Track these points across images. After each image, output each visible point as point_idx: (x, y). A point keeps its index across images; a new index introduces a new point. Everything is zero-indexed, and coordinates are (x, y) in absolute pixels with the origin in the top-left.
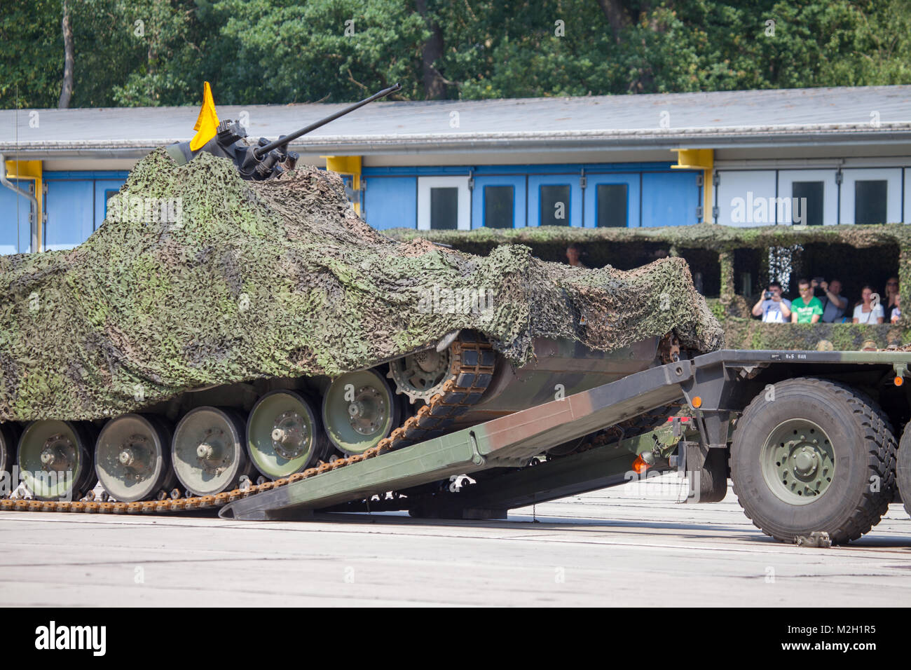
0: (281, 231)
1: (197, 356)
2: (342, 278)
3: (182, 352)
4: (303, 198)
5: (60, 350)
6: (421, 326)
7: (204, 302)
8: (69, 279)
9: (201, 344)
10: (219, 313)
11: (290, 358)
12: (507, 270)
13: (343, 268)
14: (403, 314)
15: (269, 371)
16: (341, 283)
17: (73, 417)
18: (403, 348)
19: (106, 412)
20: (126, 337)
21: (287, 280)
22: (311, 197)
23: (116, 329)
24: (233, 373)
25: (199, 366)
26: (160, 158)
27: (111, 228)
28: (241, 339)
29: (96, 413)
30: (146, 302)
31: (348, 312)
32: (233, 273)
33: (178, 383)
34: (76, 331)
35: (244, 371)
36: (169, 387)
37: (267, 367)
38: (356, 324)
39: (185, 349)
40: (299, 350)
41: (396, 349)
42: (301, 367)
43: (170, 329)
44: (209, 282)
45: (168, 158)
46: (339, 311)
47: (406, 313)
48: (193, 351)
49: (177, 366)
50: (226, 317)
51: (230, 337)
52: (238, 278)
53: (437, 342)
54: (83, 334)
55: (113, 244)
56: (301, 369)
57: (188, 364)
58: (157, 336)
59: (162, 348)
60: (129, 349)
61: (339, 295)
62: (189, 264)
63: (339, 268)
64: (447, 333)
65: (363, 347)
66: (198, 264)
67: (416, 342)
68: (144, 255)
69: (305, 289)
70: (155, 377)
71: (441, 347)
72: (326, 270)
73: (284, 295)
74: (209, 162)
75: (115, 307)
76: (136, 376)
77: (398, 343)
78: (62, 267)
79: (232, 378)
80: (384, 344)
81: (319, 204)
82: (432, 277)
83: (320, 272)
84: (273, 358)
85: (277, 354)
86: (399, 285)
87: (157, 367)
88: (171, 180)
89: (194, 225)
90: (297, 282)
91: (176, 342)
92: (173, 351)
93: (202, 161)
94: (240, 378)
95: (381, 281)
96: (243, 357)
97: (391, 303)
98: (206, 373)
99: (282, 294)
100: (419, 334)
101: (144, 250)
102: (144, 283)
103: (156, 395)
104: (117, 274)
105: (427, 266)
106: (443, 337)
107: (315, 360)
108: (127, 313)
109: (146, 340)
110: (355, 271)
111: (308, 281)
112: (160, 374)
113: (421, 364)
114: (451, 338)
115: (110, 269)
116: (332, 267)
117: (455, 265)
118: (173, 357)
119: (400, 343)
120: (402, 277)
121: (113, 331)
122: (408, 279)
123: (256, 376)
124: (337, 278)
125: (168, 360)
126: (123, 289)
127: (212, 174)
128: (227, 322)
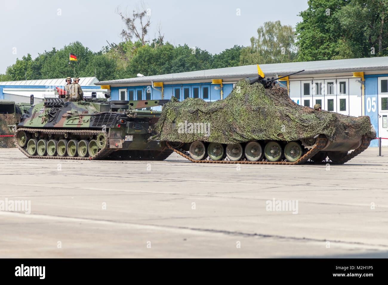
0: (274, 103)
1: (255, 133)
2: (292, 118)
3: (251, 131)
4: (278, 93)
5: (221, 127)
6: (310, 132)
7: (257, 120)
8: (224, 111)
9: (256, 130)
10: (261, 123)
11: (278, 135)
12: (331, 120)
13: (292, 116)
14: (306, 129)
15: (272, 138)
16: (292, 119)
17: (223, 143)
18: (306, 136)
19: (231, 143)
20: (237, 126)
21: (278, 117)
22: (280, 94)
23: (235, 123)
24: (263, 137)
25: (255, 135)
26: (244, 81)
27: (233, 98)
28: (266, 130)
29: (229, 143)
30: (243, 118)
31: (293, 127)
32: (265, 114)
33: (249, 138)
34: (225, 123)
35: (266, 137)
36: (247, 139)
37: (272, 137)
38: (294, 130)
39: (252, 130)
40: (280, 134)
41: (304, 137)
42: (280, 138)
43: (248, 125)
44: (259, 116)
45: (246, 81)
46: (290, 126)
47: (307, 128)
48: (253, 131)
49: (249, 134)
50: (262, 124)
51: (263, 129)
52: (266, 115)
53: (314, 136)
54: (227, 124)
55: (234, 103)
56: (280, 139)
57: (252, 134)
58: (245, 127)
59: (246, 130)
60: (238, 129)
61: (291, 122)
62: (254, 111)
63: (291, 116)
64: (317, 134)
65: (296, 135)
66: (256, 111)
67: (309, 136)
68: (242, 107)
69: (282, 120)
70: (244, 136)
71: (315, 137)
72: (288, 116)
73: (277, 121)
74: (258, 85)
75: (235, 119)
76: (239, 135)
77: (304, 135)
78: (222, 107)
79: (263, 139)
80: (301, 135)
81: (281, 95)
82: (314, 120)
83: (286, 116)
84: (273, 135)
85: (275, 134)
86: (306, 122)
87: (245, 134)
88: (248, 88)
89: (254, 100)
90: (280, 118)
91: (249, 129)
92: (249, 131)
93: (256, 85)
94: (265, 139)
95: (301, 120)
96: (266, 134)
97: (304, 126)
98: (256, 137)
99: (276, 120)
100: (310, 134)
101: (242, 105)
102: (242, 114)
103: (244, 140)
104: (236, 111)
105: (312, 117)
106: (316, 135)
107: (283, 137)
108: (238, 120)
109: (242, 127)
110: (295, 117)
111: (283, 118)
112: (245, 136)
113: (309, 140)
114: (317, 135)
115: (234, 109)
116: (289, 115)
117: (319, 118)
118: (249, 132)
119: (305, 135)
120: (306, 120)
121: (234, 124)
122: (308, 120)
123: (269, 139)
124: (290, 118)
125: (247, 133)
126: (237, 114)
127: (258, 88)
128: (263, 125)
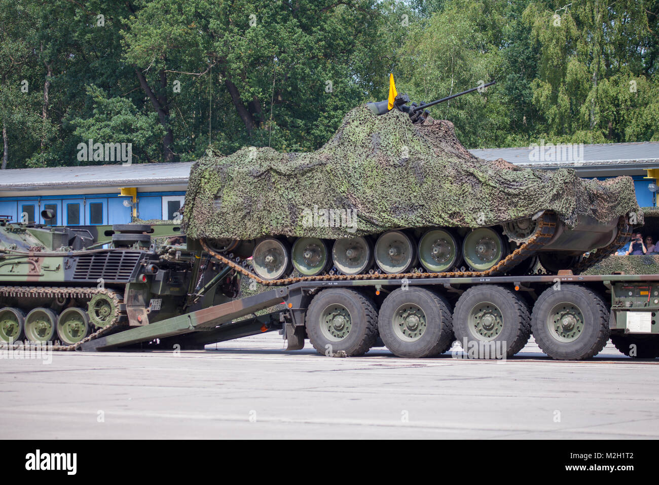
0: (432, 151)
1: (398, 212)
2: (481, 179)
3: (389, 210)
4: (438, 134)
5: (321, 203)
6: (524, 206)
7: (403, 185)
8: (328, 169)
9: (400, 207)
10: (411, 192)
11: (450, 217)
12: (566, 181)
13: (481, 174)
14: (515, 200)
15: (438, 223)
16: (480, 182)
17: (326, 237)
18: (513, 217)
19: (346, 236)
20: (358, 200)
21: (450, 178)
22: (441, 134)
23: (353, 195)
24: (418, 222)
25: (398, 217)
26: (364, 109)
27: (346, 144)
28: (423, 206)
29: (340, 236)
30: (370, 183)
31: (484, 197)
32: (419, 172)
33: (387, 225)
34: (331, 195)
35: (424, 222)
36: (381, 227)
37: (437, 220)
38: (488, 203)
39: (391, 208)
40: (455, 213)
41: (509, 217)
42: (455, 222)
43: (383, 197)
44: (406, 176)
45: (369, 110)
46: (479, 196)
47: (517, 199)
48: (395, 210)
49: (386, 217)
50: (415, 194)
51: (417, 204)
52: (422, 174)
53: (533, 215)
54: (334, 196)
55: (349, 152)
56: (457, 223)
57: (393, 216)
58: (375, 201)
59: (378, 207)
60: (360, 206)
61: (479, 188)
62: (395, 166)
63: (479, 174)
64: (539, 211)
65: (491, 215)
66: (399, 166)
67: (521, 214)
68: (369, 159)
69: (460, 183)
70: (374, 221)
71: (534, 218)
72: (472, 174)
73: (448, 185)
74: (398, 114)
75: (353, 184)
76: (363, 219)
77: (511, 214)
78: (324, 162)
79: (417, 224)
80: (503, 214)
81: (444, 137)
82: (530, 182)
83: (468, 175)
84: (440, 216)
85: (443, 215)
86: (512, 185)
87: (376, 216)
88: (377, 122)
89: (391, 146)
90: (455, 179)
91: (386, 204)
92: (384, 209)
93: (394, 113)
94: (421, 225)
95: (502, 182)
96: (424, 215)
97: (509, 194)
98: (403, 221)
99: (446, 185)
100: (523, 211)
101: (367, 156)
102: (369, 173)
103: (374, 230)
104: (354, 168)
105: (526, 176)
106: (537, 213)
107: (463, 219)
108: (359, 188)
109: (369, 202)
110: (487, 176)
111: (462, 180)
112: (377, 220)
113: (519, 225)
114: (540, 214)
115: (350, 165)
116: (476, 173)
117: (540, 176)
118: (384, 212)
119: (512, 214)
120: (514, 181)
121: (351, 196)
122: (517, 182)
123: (430, 224)
124: (478, 179)
125: (381, 213)
126: (357, 176)
127: (399, 120)
128: (415, 196)
